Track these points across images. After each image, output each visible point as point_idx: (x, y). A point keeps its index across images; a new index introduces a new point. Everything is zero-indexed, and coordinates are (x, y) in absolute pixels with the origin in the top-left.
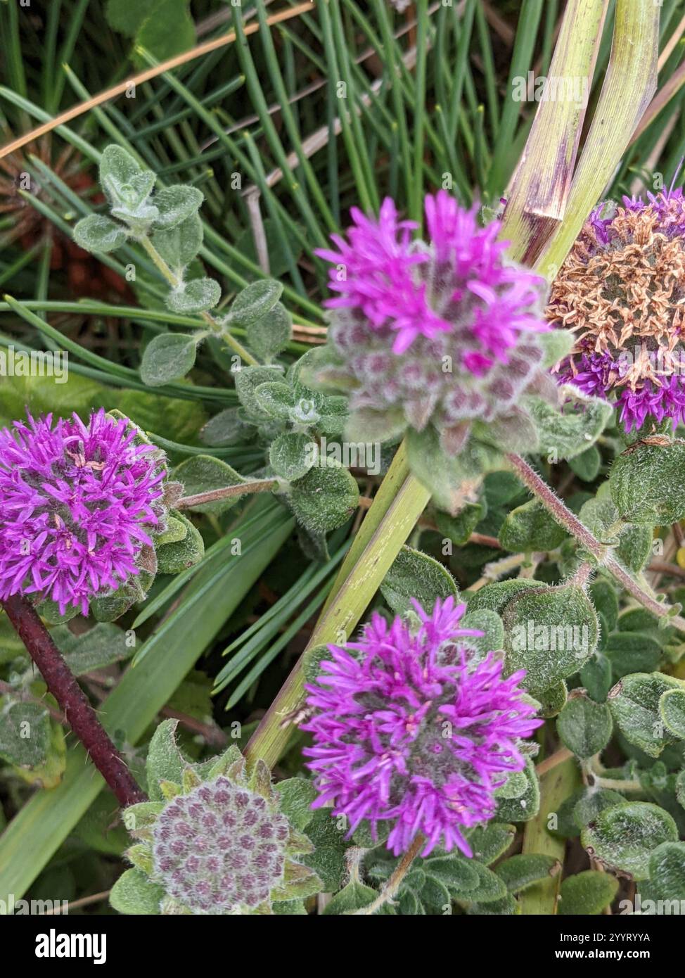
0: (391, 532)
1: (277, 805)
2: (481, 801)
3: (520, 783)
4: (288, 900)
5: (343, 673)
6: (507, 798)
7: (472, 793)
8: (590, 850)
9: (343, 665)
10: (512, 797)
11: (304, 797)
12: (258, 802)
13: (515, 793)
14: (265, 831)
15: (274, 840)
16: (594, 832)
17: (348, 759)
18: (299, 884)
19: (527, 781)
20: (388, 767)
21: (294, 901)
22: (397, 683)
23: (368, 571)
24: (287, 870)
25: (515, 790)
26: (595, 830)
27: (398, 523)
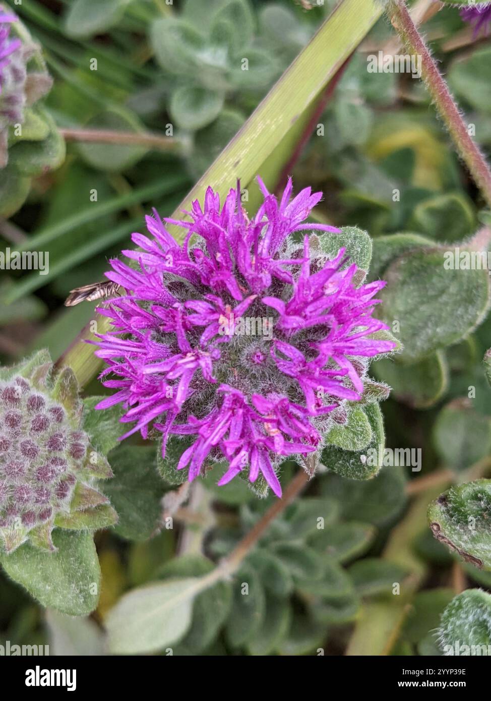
0: (259, 129)
1: (78, 420)
2: (300, 425)
3: (362, 432)
4: (75, 529)
5: (157, 250)
6: (344, 448)
7: (290, 416)
8: (435, 527)
9: (159, 241)
10: (351, 448)
11: (114, 419)
12: (56, 411)
13: (354, 444)
14: (54, 443)
15: (64, 455)
16: (443, 508)
17: (145, 354)
18: (87, 511)
19: (371, 433)
20: (191, 366)
21: (82, 532)
22: (218, 265)
23: (226, 174)
24: (76, 493)
25: (355, 440)
26: (446, 505)
27: (268, 121)
